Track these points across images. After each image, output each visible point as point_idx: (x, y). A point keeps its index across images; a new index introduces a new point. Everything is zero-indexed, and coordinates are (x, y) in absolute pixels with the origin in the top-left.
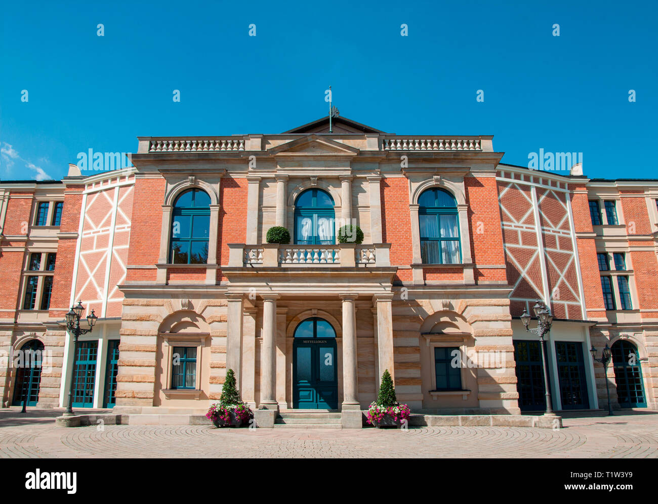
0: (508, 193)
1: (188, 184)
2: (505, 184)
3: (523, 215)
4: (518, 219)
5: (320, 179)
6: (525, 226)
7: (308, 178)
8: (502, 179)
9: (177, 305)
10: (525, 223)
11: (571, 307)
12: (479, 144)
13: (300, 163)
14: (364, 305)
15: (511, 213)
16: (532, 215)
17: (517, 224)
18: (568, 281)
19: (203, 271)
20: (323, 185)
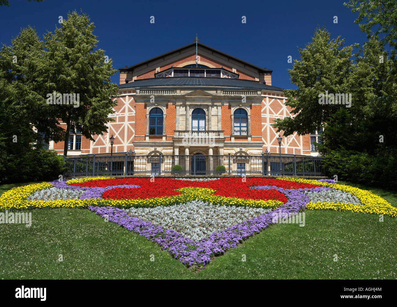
0: (273, 102)
1: (155, 107)
2: (273, 98)
3: (278, 111)
4: (276, 113)
5: (201, 105)
6: (279, 116)
7: (197, 105)
8: (271, 96)
9: (153, 149)
10: (280, 114)
11: (296, 150)
12: (257, 92)
13: (194, 100)
14: (215, 149)
15: (274, 111)
16: (282, 112)
17: (276, 115)
18: (296, 139)
19: (161, 138)
20: (202, 107)
